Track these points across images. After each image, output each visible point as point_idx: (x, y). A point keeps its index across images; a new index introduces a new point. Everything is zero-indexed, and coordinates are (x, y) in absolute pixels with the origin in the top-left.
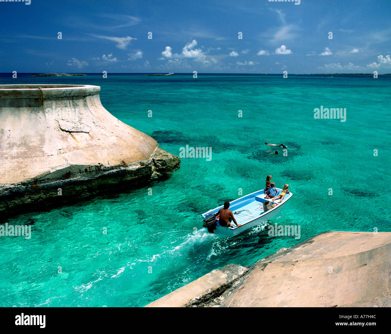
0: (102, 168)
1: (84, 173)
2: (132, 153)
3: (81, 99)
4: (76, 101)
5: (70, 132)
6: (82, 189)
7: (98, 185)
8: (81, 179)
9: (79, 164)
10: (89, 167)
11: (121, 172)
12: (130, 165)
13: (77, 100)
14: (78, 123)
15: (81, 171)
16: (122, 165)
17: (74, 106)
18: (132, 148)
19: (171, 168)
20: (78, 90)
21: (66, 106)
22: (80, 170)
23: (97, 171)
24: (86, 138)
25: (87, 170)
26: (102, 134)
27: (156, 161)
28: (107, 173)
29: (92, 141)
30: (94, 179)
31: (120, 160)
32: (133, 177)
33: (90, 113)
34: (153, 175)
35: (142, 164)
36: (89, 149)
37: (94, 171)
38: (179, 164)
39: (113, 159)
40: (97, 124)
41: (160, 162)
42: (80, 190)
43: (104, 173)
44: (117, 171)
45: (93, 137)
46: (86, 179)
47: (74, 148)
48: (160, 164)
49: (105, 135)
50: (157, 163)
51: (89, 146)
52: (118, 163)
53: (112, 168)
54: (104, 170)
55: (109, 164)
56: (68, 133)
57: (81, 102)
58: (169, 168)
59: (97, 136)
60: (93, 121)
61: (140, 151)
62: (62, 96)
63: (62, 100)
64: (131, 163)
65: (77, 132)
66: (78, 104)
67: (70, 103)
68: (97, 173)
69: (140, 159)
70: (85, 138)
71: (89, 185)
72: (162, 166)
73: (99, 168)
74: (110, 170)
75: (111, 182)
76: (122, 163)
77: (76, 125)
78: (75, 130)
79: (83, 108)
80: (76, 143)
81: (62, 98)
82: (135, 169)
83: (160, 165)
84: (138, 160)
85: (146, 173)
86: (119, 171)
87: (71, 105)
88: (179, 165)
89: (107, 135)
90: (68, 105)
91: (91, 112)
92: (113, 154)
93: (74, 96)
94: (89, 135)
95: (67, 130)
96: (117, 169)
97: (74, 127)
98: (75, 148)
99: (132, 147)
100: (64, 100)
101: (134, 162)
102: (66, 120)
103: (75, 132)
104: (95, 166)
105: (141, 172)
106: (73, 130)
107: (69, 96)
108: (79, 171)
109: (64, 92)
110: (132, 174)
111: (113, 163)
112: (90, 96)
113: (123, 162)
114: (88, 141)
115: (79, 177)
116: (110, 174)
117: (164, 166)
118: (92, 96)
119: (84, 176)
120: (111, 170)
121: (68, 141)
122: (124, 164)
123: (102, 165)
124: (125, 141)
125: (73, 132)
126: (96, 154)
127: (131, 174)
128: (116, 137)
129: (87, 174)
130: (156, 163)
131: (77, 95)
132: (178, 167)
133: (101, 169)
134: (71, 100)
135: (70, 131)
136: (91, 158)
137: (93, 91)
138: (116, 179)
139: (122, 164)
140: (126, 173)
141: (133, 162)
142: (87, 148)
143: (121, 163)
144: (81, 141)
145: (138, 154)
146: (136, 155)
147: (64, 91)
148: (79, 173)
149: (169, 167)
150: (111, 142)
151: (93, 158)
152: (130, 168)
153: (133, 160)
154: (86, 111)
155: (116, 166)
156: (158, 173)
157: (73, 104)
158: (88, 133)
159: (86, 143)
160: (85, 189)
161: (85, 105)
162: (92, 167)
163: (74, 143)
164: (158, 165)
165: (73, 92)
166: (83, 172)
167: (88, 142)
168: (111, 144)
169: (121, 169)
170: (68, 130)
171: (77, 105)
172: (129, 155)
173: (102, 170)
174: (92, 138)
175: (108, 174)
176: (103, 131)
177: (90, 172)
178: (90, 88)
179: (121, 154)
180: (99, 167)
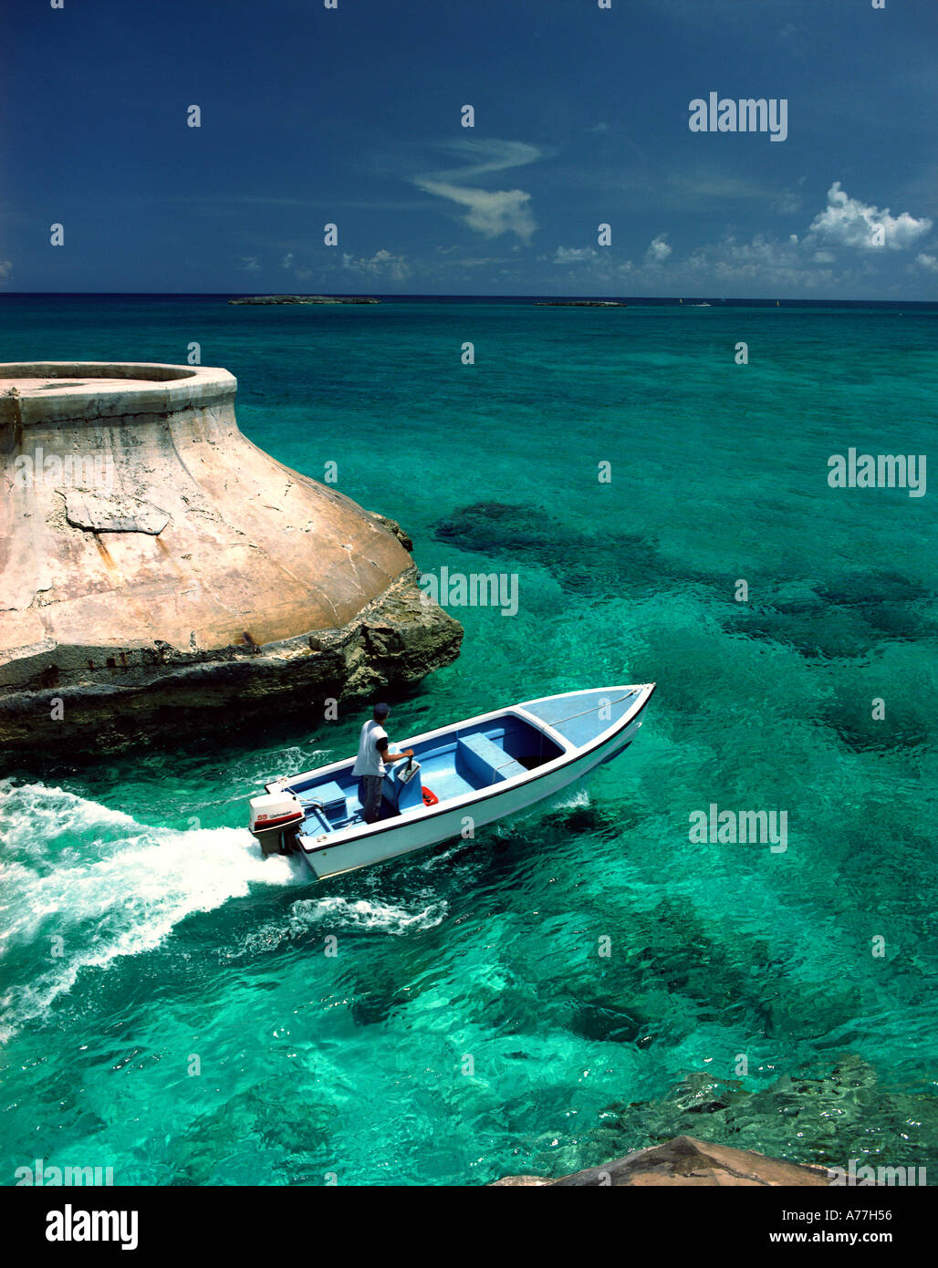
0: (165, 657)
1: (106, 672)
2: (288, 608)
3: (153, 421)
4: (133, 431)
5: (96, 532)
6: (97, 719)
7: (153, 708)
8: (95, 691)
9: (86, 644)
10: (122, 655)
11: (232, 671)
12: (271, 649)
13: (139, 427)
14: (131, 503)
15: (95, 666)
16: (240, 649)
17: (126, 444)
18: (292, 589)
19: (421, 656)
20: (138, 395)
21: (98, 447)
22: (91, 662)
23: (148, 665)
24: (143, 551)
25: (116, 662)
26: (203, 539)
27: (370, 634)
28: (184, 671)
29: (160, 561)
30: (136, 692)
31: (237, 629)
32: (277, 686)
33: (180, 467)
34: (352, 679)
35: (314, 645)
36: (140, 589)
37: (138, 665)
38: (458, 643)
39: (212, 627)
40: (193, 505)
41: (384, 638)
42: (90, 723)
43: (175, 674)
44: (217, 668)
45: (168, 547)
46: (110, 690)
47: (92, 587)
48: (383, 642)
49: (214, 542)
50: (377, 638)
51: (147, 580)
52: (226, 640)
53: (203, 657)
54: (174, 664)
55: (193, 643)
56: (90, 534)
57: (150, 434)
58: (416, 657)
59: (185, 545)
60: (185, 493)
61: (316, 600)
62: (87, 415)
63: (86, 426)
64: (273, 640)
65: (119, 532)
66: (140, 438)
67: (112, 436)
68: (147, 673)
69: (312, 626)
70: (139, 553)
71: (122, 710)
72: (389, 652)
73: (155, 658)
74: (195, 662)
75: (197, 699)
76: (242, 641)
77: (120, 507)
78: (114, 524)
79: (158, 452)
80: (104, 570)
81: (87, 421)
82: (284, 663)
83: (382, 645)
84: (303, 632)
85: (323, 674)
86: (224, 668)
87: (118, 441)
88: (455, 646)
89: (218, 541)
90: (107, 442)
91: (182, 463)
92: (218, 610)
93: (126, 415)
94: (158, 540)
95: (87, 524)
96: (221, 660)
97: (115, 513)
98: (95, 585)
99: (294, 585)
100: (92, 426)
101: (287, 636)
102: (93, 492)
103: (114, 531)
104: (143, 649)
105: (303, 672)
106: (107, 525)
107: (109, 414)
108: (85, 665)
109: (92, 402)
110: (273, 676)
111: (208, 641)
112: (189, 413)
113: (247, 637)
114: (149, 561)
115: (86, 684)
116: (192, 677)
117: (397, 650)
118: (198, 411)
119: (102, 680)
120: (199, 662)
121: (81, 562)
122: (248, 643)
123: (168, 647)
124: (274, 563)
125: (107, 531)
126: (158, 608)
127: (267, 676)
128: (247, 547)
129: (114, 673)
130: (372, 638)
131: (136, 412)
132: (451, 652)
133: (163, 661)
134: (115, 426)
135: (97, 527)
136: (136, 621)
137: (200, 396)
138: (217, 691)
139: (240, 645)
140: (251, 674)
141: (282, 637)
142: (134, 586)
143: (237, 642)
144: (122, 561)
145: (305, 609)
146: (299, 612)
147: (90, 399)
148: (88, 672)
149: (413, 653)
150: (224, 568)
151: (144, 623)
152: (270, 658)
153: (287, 631)
154: (165, 460)
155: (217, 651)
156: (376, 674)
157: (122, 440)
158: (157, 534)
159: (136, 569)
160: (109, 720)
161: (167, 442)
162: (130, 653)
163: (98, 568)
164: (377, 647)
165: (121, 403)
166: (101, 668)
167: (146, 566)
168: (225, 572)
169: (235, 659)
170: (91, 525)
171: (137, 443)
172: (272, 613)
173: (166, 664)
174: (164, 550)
175: (188, 675)
176: (211, 529)
177: (125, 668)
178: (187, 387)
179: (248, 608)
180: (155, 652)
